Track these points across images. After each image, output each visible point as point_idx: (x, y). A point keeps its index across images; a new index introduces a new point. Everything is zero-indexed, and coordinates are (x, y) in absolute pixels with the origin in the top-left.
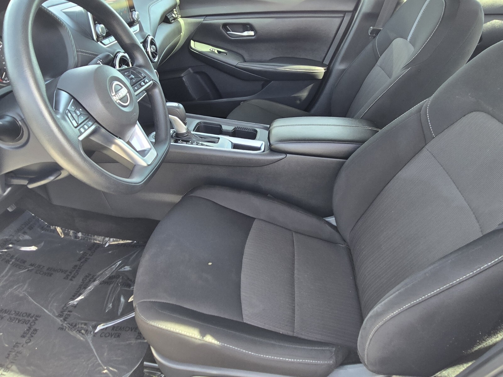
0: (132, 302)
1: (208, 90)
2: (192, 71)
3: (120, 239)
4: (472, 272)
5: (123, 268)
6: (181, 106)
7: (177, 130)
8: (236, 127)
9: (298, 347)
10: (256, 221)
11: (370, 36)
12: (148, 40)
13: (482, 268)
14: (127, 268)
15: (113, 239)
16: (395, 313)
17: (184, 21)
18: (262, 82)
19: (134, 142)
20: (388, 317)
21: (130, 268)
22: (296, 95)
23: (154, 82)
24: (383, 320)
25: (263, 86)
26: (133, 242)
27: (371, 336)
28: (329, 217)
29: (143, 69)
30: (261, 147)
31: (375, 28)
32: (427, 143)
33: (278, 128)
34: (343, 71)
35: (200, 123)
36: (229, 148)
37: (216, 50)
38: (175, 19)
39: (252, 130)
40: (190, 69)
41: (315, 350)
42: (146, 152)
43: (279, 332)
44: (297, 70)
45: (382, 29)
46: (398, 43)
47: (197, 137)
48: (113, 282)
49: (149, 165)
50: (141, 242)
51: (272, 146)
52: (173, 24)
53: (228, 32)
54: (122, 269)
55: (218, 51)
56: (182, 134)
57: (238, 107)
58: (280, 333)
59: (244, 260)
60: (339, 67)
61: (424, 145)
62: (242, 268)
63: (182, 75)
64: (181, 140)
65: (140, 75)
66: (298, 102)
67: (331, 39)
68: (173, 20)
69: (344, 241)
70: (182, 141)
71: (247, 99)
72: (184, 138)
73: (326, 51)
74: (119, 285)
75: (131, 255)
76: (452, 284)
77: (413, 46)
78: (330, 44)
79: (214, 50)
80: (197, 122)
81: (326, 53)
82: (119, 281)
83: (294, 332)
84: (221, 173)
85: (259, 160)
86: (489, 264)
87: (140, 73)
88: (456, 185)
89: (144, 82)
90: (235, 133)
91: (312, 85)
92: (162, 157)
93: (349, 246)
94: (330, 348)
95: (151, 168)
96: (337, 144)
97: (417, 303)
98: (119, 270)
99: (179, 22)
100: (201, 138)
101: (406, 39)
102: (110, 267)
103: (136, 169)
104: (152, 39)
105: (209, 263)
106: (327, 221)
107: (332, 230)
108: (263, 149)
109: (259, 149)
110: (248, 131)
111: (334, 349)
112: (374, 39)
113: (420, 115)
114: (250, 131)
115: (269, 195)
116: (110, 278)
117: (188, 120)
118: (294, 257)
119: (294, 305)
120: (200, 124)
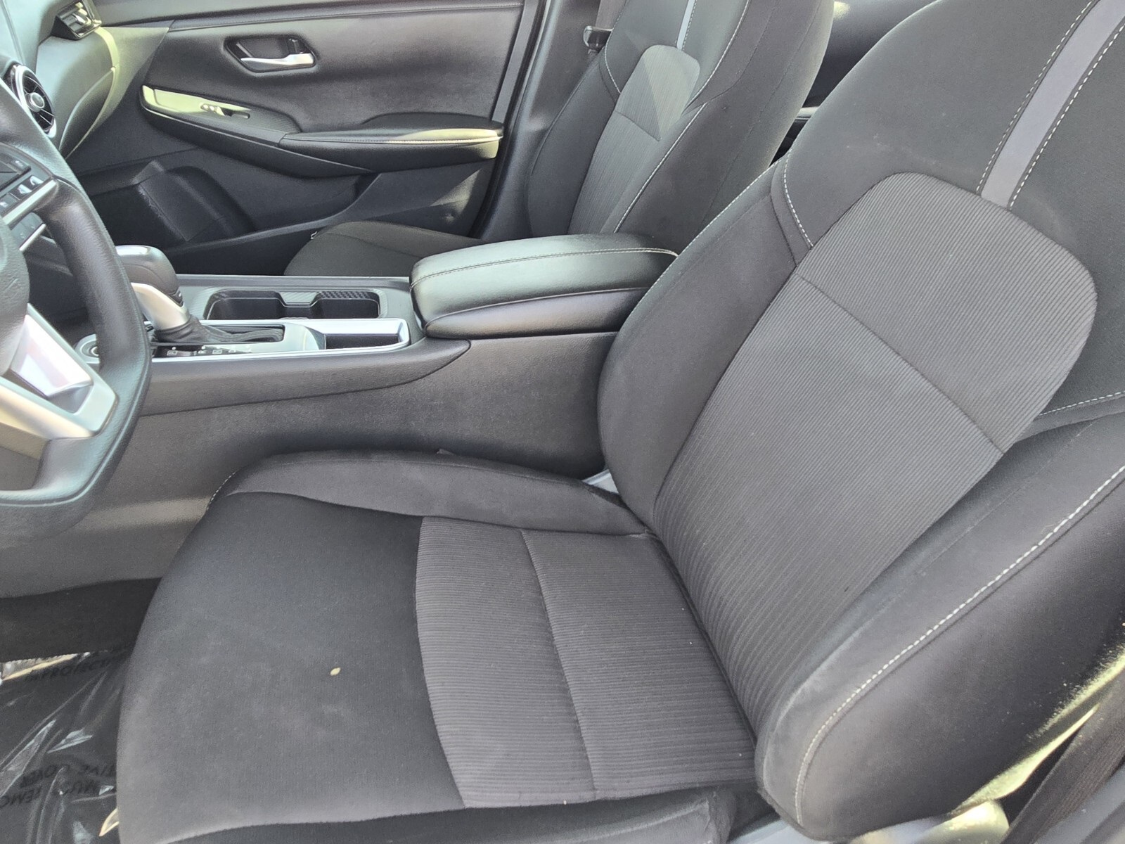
0: (114, 834)
1: (215, 215)
2: (161, 169)
3: (37, 658)
4: (1035, 545)
5: (63, 741)
6: (156, 252)
7: (157, 323)
8: (320, 294)
9: (623, 831)
10: (425, 523)
11: (589, 48)
12: (14, 77)
13: (1056, 530)
14: (77, 737)
15: (14, 662)
16: (863, 686)
17: (113, 35)
18: (353, 180)
19: (27, 371)
20: (848, 700)
21: (86, 733)
22: (442, 202)
23: (60, 183)
24: (836, 711)
25: (358, 189)
26: (79, 657)
27: (807, 756)
28: (595, 476)
29: (17, 147)
30: (398, 334)
31: (598, 28)
32: (797, 262)
33: (432, 279)
34: (541, 134)
35: (218, 294)
36: (312, 349)
37: (218, 107)
38: (85, 29)
39: (365, 295)
40: (155, 164)
41: (664, 824)
42: (77, 394)
43: (560, 803)
44: (435, 142)
45: (611, 30)
46: (654, 56)
47: (218, 333)
48: (39, 791)
49: (96, 434)
50: (106, 651)
51: (428, 326)
52: (82, 41)
53: (243, 59)
54: (64, 745)
55: (225, 111)
56: (175, 332)
57: (307, 247)
58: (563, 805)
59: (424, 635)
60: (529, 125)
61: (792, 269)
62: (423, 659)
63: (135, 181)
64: (174, 348)
65: (9, 165)
66: (450, 218)
67: (502, 63)
68: (81, 31)
69: (642, 523)
70: (179, 348)
71: (323, 225)
72: (181, 342)
73: (494, 90)
74: (61, 793)
75: (82, 696)
76: (992, 585)
77: (694, 57)
78: (500, 73)
79: (212, 109)
80: (210, 295)
81: (494, 95)
82: (56, 783)
83: (594, 789)
84: (308, 417)
85: (404, 366)
86: (1071, 516)
87: (10, 159)
88: (890, 347)
89: (27, 183)
90: (320, 309)
91: (476, 173)
92: (132, 403)
93: (655, 535)
94: (699, 807)
95: (103, 441)
96: (587, 296)
97: (915, 650)
98: (51, 751)
99: (99, 38)
100: (233, 333)
101: (672, 46)
102: (20, 749)
103: (54, 454)
104: (27, 75)
105: (332, 669)
106: (592, 487)
107: (611, 505)
108: (405, 337)
109: (394, 339)
110: (355, 299)
111: (706, 805)
112: (600, 54)
113: (771, 201)
114: (359, 298)
115: (441, 451)
116: (26, 781)
117: (183, 291)
118: (541, 594)
119: (575, 718)
120: (217, 297)
